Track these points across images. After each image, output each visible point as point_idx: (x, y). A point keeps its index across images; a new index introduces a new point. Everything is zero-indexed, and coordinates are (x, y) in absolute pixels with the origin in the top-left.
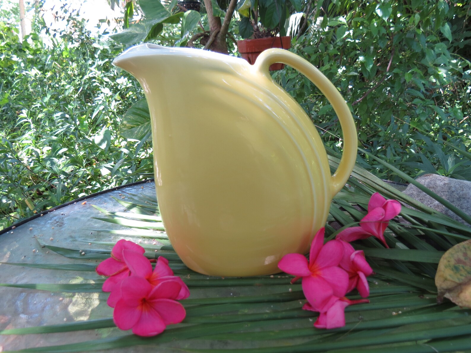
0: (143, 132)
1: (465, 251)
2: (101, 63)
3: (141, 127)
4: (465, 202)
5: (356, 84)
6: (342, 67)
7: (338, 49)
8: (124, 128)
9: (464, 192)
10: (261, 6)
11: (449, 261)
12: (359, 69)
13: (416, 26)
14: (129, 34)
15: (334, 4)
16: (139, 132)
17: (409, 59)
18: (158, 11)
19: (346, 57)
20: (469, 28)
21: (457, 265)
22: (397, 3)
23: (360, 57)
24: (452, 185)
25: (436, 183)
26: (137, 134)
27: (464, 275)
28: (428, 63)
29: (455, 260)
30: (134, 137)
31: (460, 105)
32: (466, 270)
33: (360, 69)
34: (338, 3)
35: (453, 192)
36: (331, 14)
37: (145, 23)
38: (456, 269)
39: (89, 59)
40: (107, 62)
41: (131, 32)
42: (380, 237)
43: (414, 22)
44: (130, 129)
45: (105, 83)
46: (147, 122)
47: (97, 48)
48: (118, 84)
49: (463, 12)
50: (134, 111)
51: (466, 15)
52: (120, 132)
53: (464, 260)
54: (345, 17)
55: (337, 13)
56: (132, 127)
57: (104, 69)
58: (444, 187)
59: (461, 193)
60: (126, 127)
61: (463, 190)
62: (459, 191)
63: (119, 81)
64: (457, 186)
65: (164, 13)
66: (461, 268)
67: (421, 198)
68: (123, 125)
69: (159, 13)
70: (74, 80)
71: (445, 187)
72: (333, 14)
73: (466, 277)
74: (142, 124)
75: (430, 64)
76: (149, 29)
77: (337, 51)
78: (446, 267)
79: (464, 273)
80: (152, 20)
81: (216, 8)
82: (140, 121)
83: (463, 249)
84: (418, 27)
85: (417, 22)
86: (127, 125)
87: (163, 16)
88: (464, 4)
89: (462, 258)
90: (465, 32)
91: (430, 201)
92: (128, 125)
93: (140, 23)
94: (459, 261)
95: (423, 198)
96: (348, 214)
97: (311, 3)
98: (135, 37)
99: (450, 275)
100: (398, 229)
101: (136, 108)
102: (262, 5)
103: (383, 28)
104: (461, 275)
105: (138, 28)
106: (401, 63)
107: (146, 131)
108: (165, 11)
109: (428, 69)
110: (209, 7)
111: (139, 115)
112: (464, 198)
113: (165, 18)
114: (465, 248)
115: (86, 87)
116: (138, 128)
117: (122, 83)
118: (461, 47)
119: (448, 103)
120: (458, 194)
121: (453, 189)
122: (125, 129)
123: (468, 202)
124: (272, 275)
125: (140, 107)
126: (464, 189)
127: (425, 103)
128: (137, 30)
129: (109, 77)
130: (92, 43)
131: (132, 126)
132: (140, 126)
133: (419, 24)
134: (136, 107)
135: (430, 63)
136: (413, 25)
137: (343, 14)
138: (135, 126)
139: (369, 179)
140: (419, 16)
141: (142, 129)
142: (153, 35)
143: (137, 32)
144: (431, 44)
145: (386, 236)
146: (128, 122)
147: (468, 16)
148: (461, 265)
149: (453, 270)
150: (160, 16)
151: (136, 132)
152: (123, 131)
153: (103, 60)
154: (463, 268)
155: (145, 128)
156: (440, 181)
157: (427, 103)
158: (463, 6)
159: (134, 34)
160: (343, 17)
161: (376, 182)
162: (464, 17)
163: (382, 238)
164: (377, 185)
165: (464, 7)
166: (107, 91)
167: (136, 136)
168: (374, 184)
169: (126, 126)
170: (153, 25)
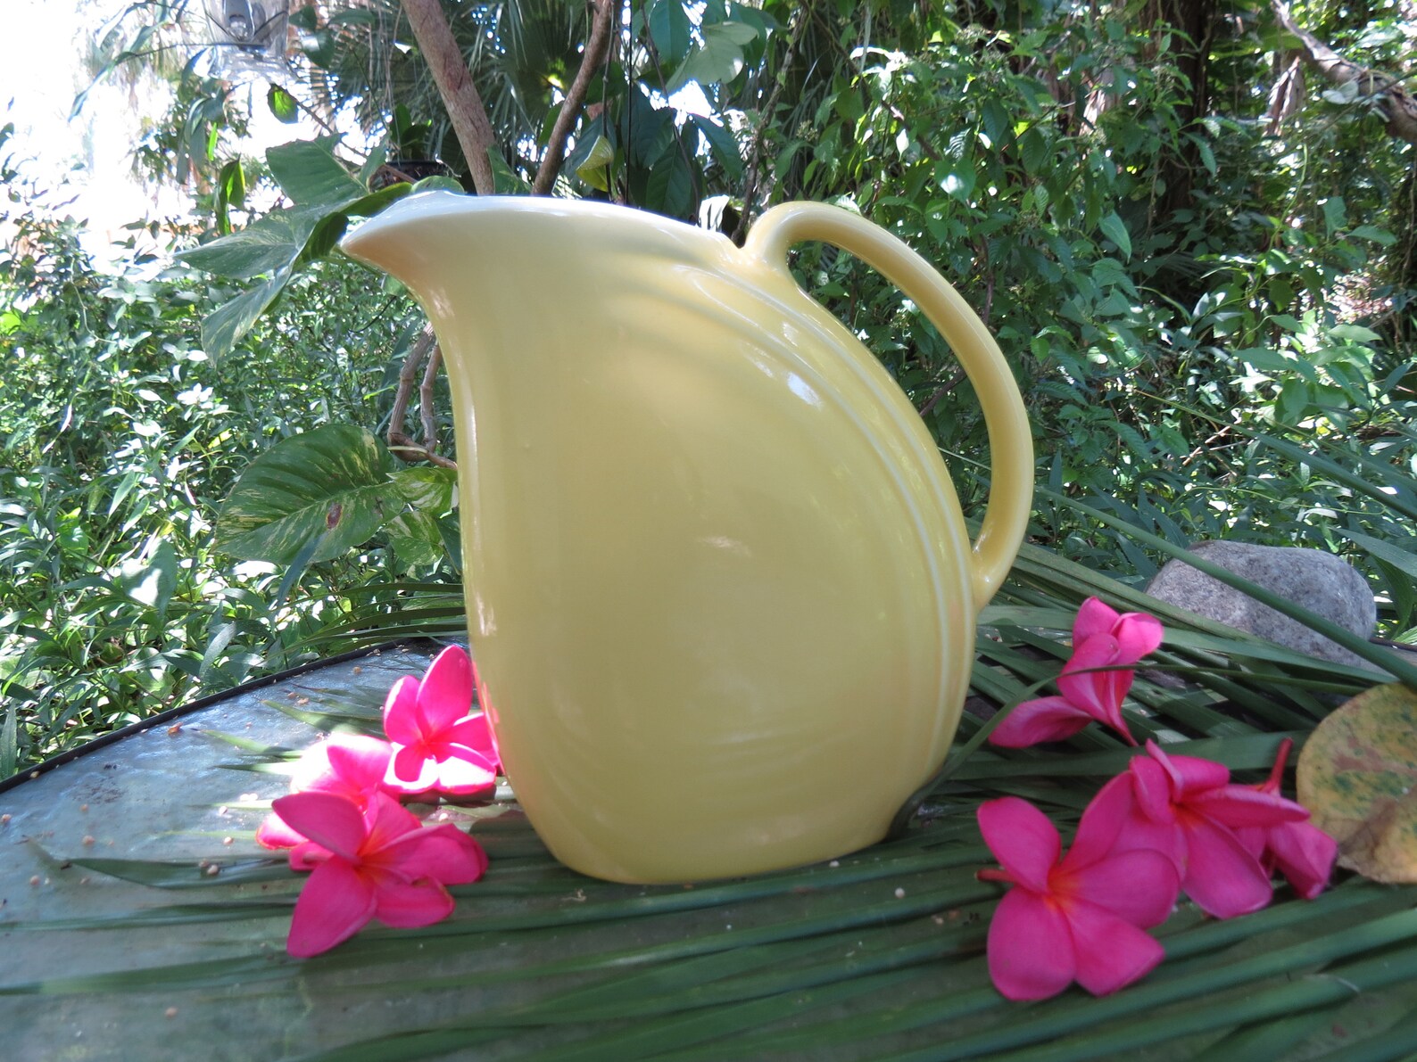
0: (294, 537)
1: (1349, 733)
2: (127, 343)
3: (288, 522)
4: (1312, 601)
5: (901, 374)
6: (859, 331)
7: (843, 284)
8: (232, 527)
9: (1304, 576)
10: (633, 163)
11: (1319, 768)
12: (906, 333)
13: (1040, 215)
14: (240, 247)
15: (819, 165)
16: (280, 536)
17: (1034, 302)
18: (327, 183)
19: (866, 305)
20: (1161, 227)
21: (1340, 775)
22: (985, 160)
23: (904, 302)
24: (1270, 563)
25: (1228, 563)
26: (273, 543)
27: (1368, 797)
28: (1079, 313)
29: (1334, 761)
30: (264, 554)
31: (1176, 421)
32: (1368, 783)
33: (909, 335)
34: (832, 161)
35: (1275, 579)
36: (816, 190)
37: (288, 217)
38: (1342, 784)
39: (87, 335)
40: (147, 341)
41: (245, 243)
42: (1112, 721)
43: (1034, 206)
44: (252, 529)
45: (143, 407)
46: (306, 505)
47: (114, 301)
48: (185, 407)
49: (1140, 186)
50: (264, 473)
51: (1150, 194)
52: (221, 541)
53: (1355, 757)
54: (854, 196)
55: (830, 188)
56: (258, 525)
57: (139, 364)
58: (1249, 569)
59: (1297, 579)
60: (237, 525)
61: (1300, 572)
62: (1291, 575)
63: (187, 397)
64: (1284, 562)
65: (344, 188)
66: (1354, 780)
67: (1195, 608)
68: (228, 520)
69: (331, 188)
70: (37, 402)
71: (1252, 568)
72: (821, 190)
73: (1374, 801)
74: (289, 511)
75: (1084, 316)
76: (303, 231)
77: (841, 288)
78: (1317, 785)
79: (1366, 792)
80: (309, 207)
81: (504, 172)
82: (282, 503)
83: (1344, 728)
84: (1048, 219)
85: (1042, 206)
86: (242, 520)
87: (343, 197)
88: (1141, 168)
89: (1349, 752)
90: (1153, 237)
91: (1220, 611)
92: (244, 518)
93: (271, 218)
94: (1342, 762)
95: (1201, 606)
96: (1006, 672)
97: (757, 164)
98: (259, 256)
99: (1334, 805)
100: (1152, 694)
101: (269, 465)
102: (637, 162)
103: (958, 222)
104: (1361, 799)
105: (267, 232)
106: (1013, 313)
107: (302, 535)
108: (349, 181)
109: (1082, 329)
110: (480, 169)
111: (280, 486)
112: (1307, 592)
113: (352, 200)
114: (1348, 725)
115: (81, 420)
116: (276, 525)
117: (195, 402)
118: (1151, 273)
119: (1144, 416)
120: (1289, 584)
121: (1275, 572)
122: (235, 531)
123: (1318, 601)
124: (834, 860)
125: (284, 460)
126: (1303, 569)
127: (1091, 417)
128: (263, 237)
129: (156, 387)
130: (98, 288)
131: (258, 519)
132: (283, 521)
133: (1046, 212)
134: (270, 461)
135: (1083, 314)
136: (1033, 213)
137: (847, 190)
138: (269, 520)
139: (1053, 566)
140: (1045, 191)
141: (290, 529)
142: (317, 248)
143: (263, 242)
144: (1085, 263)
145: (1127, 716)
146: (246, 510)
147: (1156, 196)
148: (1350, 772)
149: (1335, 789)
150: (334, 197)
151: (270, 539)
152: (229, 539)
153: (133, 334)
154: (1360, 779)
155: (300, 525)
156: (1237, 556)
157: (1097, 416)
158: (1139, 173)
159: (255, 248)
160: (850, 196)
161: (1071, 573)
162: (1147, 198)
163: (1118, 722)
164: (1076, 582)
165: (1144, 175)
166: (150, 428)
167: (271, 550)
168: (1069, 580)
169: (237, 521)
170: (318, 219)
